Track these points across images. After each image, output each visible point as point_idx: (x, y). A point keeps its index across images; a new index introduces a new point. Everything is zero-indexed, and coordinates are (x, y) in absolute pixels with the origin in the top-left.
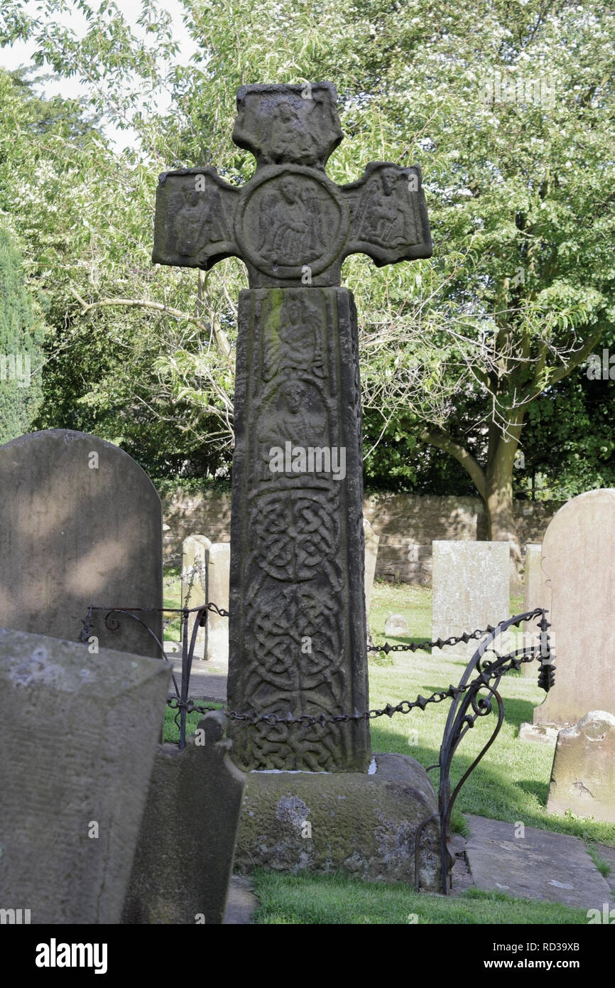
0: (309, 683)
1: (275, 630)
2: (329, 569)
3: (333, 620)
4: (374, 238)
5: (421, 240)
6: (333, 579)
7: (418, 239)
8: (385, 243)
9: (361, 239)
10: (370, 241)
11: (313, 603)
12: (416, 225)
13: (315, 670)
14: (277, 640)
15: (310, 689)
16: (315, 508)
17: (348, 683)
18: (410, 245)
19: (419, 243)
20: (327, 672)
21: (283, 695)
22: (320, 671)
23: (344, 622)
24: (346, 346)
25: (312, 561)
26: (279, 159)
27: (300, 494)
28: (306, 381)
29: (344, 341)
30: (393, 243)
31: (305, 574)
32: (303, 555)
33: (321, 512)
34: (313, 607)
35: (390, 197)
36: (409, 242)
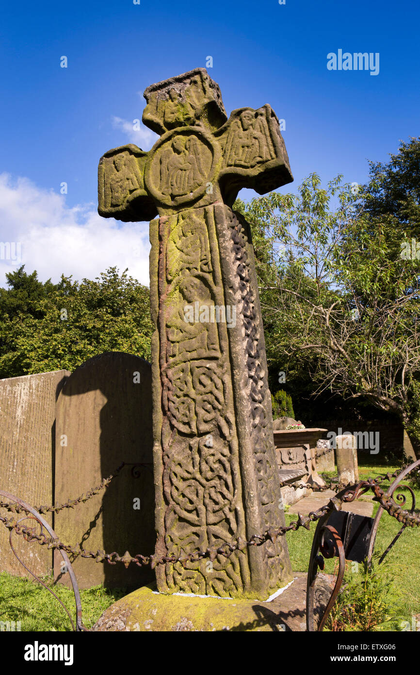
0: (212, 518)
1: (186, 475)
2: (223, 422)
3: (228, 465)
4: (238, 162)
5: (274, 156)
6: (226, 431)
7: (271, 156)
8: (246, 164)
9: (229, 165)
10: (236, 165)
11: (212, 451)
12: (268, 146)
13: (217, 507)
14: (188, 483)
15: (215, 524)
16: (209, 374)
17: (242, 518)
18: (266, 161)
19: (272, 159)
20: (226, 510)
21: (194, 529)
22: (221, 509)
23: (237, 467)
24: (224, 245)
25: (209, 417)
26: (170, 126)
27: (197, 363)
28: (198, 277)
29: (222, 241)
30: (253, 163)
31: (204, 427)
32: (202, 412)
33: (214, 377)
34: (213, 455)
35: (248, 131)
36: (265, 159)
